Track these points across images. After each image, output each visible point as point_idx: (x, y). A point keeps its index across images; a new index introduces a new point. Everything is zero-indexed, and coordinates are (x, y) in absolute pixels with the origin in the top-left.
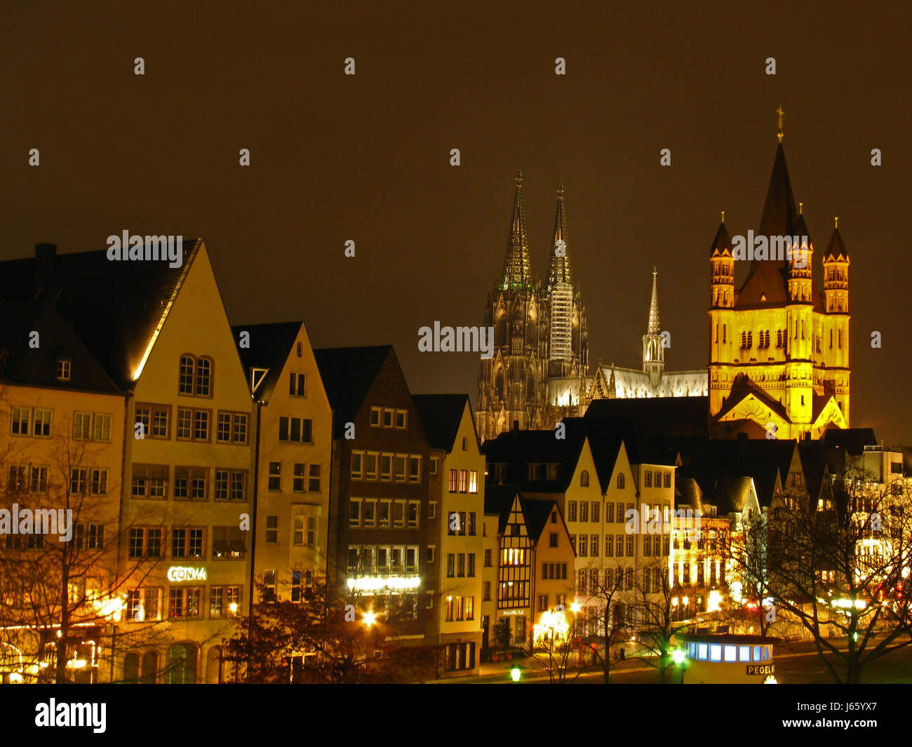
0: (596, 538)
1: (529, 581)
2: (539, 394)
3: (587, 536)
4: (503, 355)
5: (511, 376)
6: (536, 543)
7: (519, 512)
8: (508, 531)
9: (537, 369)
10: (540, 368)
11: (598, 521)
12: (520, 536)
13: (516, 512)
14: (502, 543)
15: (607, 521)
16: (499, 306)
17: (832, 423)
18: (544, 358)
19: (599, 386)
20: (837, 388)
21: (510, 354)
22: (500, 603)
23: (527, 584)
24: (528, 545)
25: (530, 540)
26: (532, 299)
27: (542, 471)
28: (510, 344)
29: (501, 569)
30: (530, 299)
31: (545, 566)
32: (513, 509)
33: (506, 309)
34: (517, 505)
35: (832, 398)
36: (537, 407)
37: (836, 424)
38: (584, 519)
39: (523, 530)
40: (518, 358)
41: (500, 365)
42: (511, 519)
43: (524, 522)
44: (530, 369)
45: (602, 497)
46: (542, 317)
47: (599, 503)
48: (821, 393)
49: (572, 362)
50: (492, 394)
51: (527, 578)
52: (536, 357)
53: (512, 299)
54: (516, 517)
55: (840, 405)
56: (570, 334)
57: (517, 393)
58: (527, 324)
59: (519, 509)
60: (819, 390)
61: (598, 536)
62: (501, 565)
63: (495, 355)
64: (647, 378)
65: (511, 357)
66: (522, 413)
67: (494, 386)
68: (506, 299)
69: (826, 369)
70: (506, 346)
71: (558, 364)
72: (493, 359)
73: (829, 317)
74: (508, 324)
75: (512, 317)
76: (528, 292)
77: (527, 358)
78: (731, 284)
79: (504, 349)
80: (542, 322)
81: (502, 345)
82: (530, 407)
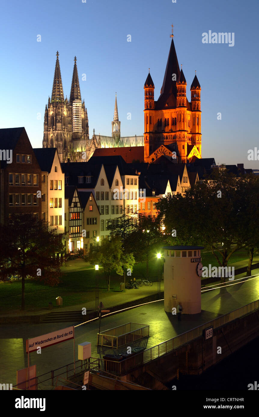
0: (108, 207)
1: (81, 226)
2: (69, 147)
3: (104, 206)
4: (53, 130)
5: (57, 140)
6: (84, 210)
7: (77, 197)
8: (72, 205)
9: (68, 136)
10: (69, 136)
11: (108, 200)
12: (77, 207)
13: (75, 197)
14: (70, 210)
15: (112, 200)
16: (51, 110)
17: (195, 156)
18: (70, 131)
19: (94, 143)
20: (196, 142)
21: (56, 130)
22: (70, 235)
23: (81, 227)
24: (81, 211)
25: (81, 208)
26: (65, 107)
27: (85, 179)
28: (56, 126)
29: (70, 221)
30: (64, 107)
31: (88, 219)
32: (74, 196)
33: (54, 111)
34: (76, 194)
35: (195, 146)
36: (68, 152)
37: (196, 156)
38: (103, 199)
39: (79, 205)
40: (59, 132)
41: (52, 135)
42: (74, 200)
43: (79, 201)
44: (65, 136)
45: (109, 189)
46: (69, 114)
47: (108, 192)
48: (190, 144)
49: (82, 133)
51: (81, 225)
52: (67, 131)
53: (56, 107)
54: (76, 199)
55: (198, 148)
56: (81, 121)
57: (60, 147)
58: (63, 118)
59: (77, 196)
60: (190, 143)
61: (108, 206)
62: (70, 219)
63: (50, 131)
64: (114, 139)
65: (57, 131)
66: (61, 155)
67: (50, 144)
68: (53, 107)
69: (192, 134)
70: (54, 127)
71: (76, 134)
72: (49, 132)
73: (194, 112)
74: (55, 117)
75: (56, 115)
76: (63, 104)
77: (63, 132)
78: (153, 99)
79: (53, 128)
80: (69, 117)
81: (53, 126)
82: (65, 153)
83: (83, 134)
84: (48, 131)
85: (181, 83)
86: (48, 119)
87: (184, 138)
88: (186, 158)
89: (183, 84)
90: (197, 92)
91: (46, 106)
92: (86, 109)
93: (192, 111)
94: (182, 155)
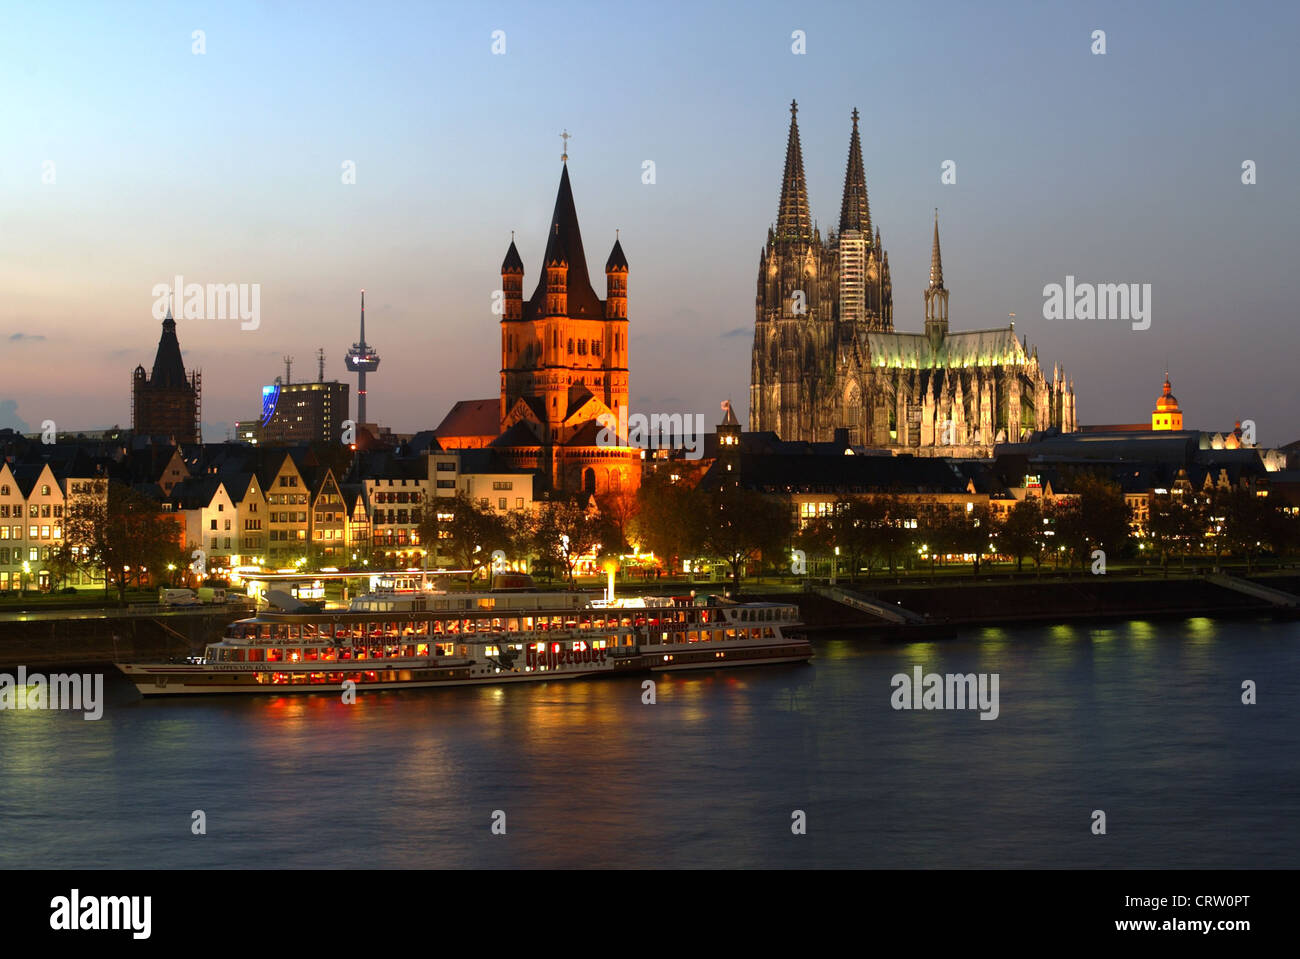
2: (822, 363)
4: (777, 319)
5: (784, 344)
9: (819, 333)
10: (822, 332)
16: (772, 262)
18: (827, 320)
19: (856, 354)
20: (612, 387)
21: (782, 318)
26: (810, 252)
28: (782, 306)
30: (806, 252)
33: (777, 265)
35: (596, 397)
36: (818, 377)
40: (790, 322)
41: (774, 331)
44: (809, 334)
46: (825, 272)
49: (868, 322)
50: (767, 365)
52: (815, 319)
53: (784, 254)
55: (615, 402)
56: (863, 290)
57: (790, 363)
58: (802, 283)
63: (769, 320)
64: (926, 341)
65: (783, 322)
66: (795, 385)
67: (769, 355)
68: (777, 254)
69: (604, 370)
70: (779, 309)
71: (850, 325)
72: (766, 324)
73: (608, 323)
74: (780, 283)
75: (785, 274)
76: (803, 245)
77: (804, 322)
78: (520, 297)
79: (776, 312)
80: (823, 279)
81: (776, 308)
82: (810, 380)
83: (872, 323)
84: (763, 320)
85: (559, 263)
86: (764, 286)
87: (556, 382)
88: (560, 425)
89: (555, 266)
90: (622, 278)
91: (763, 251)
92: (886, 254)
93: (605, 320)
94: (551, 419)
